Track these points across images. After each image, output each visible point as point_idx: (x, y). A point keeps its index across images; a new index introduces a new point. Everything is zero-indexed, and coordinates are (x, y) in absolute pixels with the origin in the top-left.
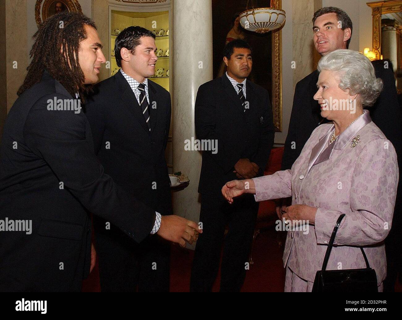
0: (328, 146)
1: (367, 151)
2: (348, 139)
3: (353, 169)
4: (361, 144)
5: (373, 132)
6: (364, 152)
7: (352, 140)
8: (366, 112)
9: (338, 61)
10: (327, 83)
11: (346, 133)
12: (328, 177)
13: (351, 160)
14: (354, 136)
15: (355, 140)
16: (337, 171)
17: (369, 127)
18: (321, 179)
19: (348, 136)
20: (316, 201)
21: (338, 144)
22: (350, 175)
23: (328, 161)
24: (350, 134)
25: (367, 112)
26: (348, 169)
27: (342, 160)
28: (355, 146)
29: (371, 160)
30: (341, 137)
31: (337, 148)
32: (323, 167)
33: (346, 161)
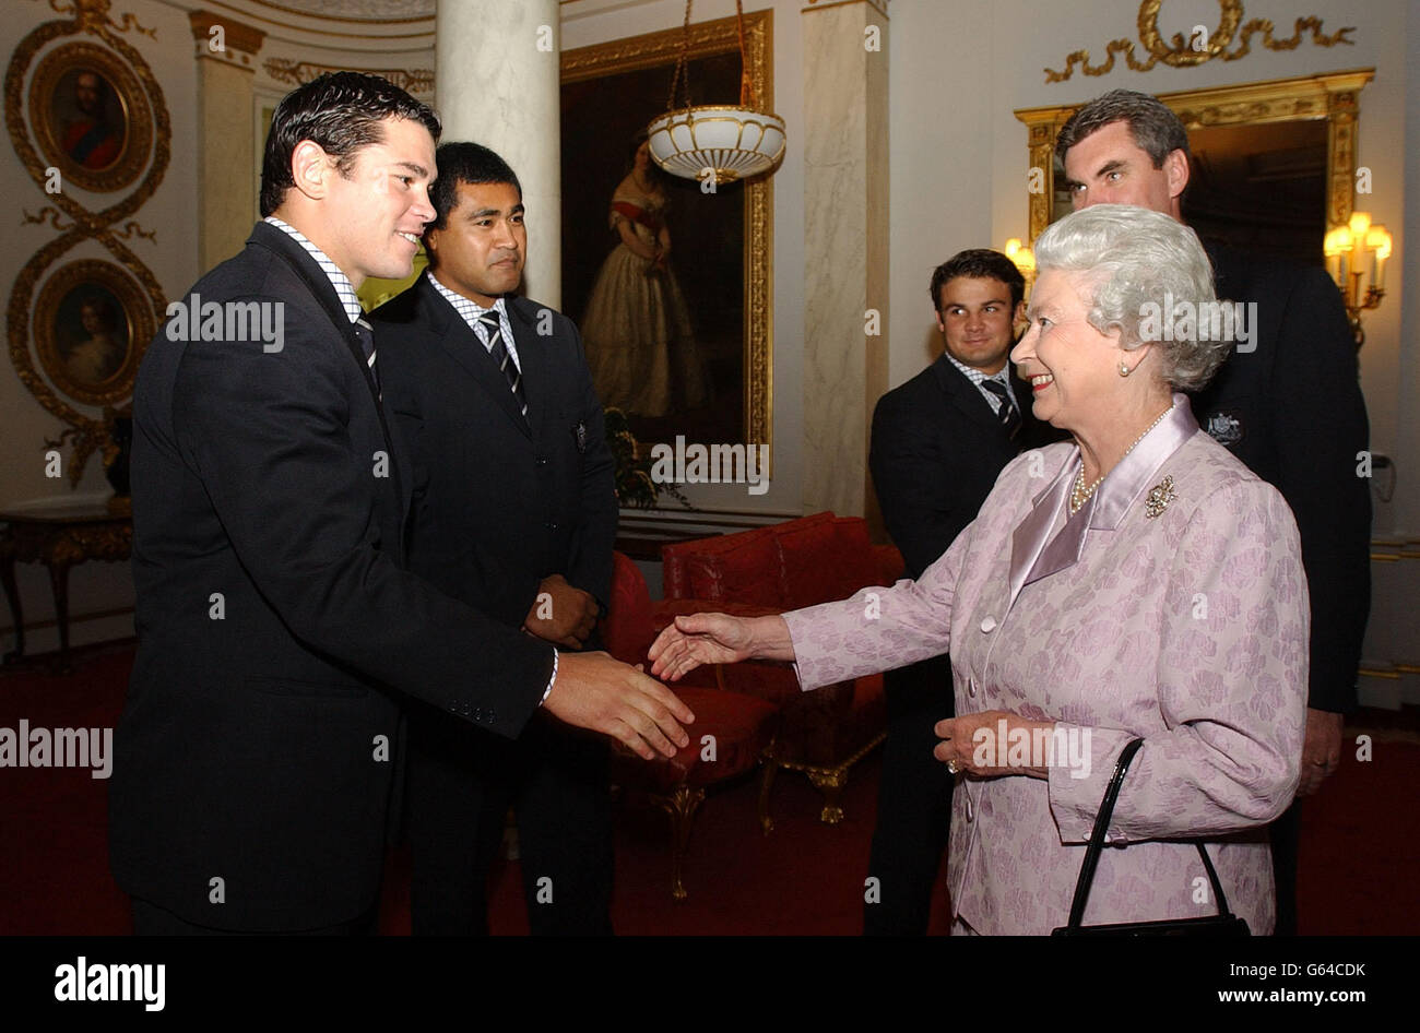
0: (1066, 522)
1: (1204, 525)
2: (1133, 490)
3: (1161, 590)
4: (1182, 504)
5: (1213, 461)
6: (1195, 530)
7: (1146, 495)
8: (1179, 401)
9: (1092, 238)
10: (1053, 309)
11: (1124, 473)
12: (1083, 622)
13: (1153, 561)
14: (1149, 481)
15: (1158, 496)
16: (1112, 599)
17: (1198, 447)
18: (1059, 631)
19: (1131, 483)
20: (1048, 703)
21: (1102, 512)
22: (1153, 610)
23: (1073, 570)
24: (1139, 474)
25: (1182, 402)
26: (1145, 590)
27: (1123, 563)
28: (1160, 513)
29: (1221, 555)
30: (1109, 488)
31: (1100, 523)
32: (1059, 588)
33: (1138, 563)
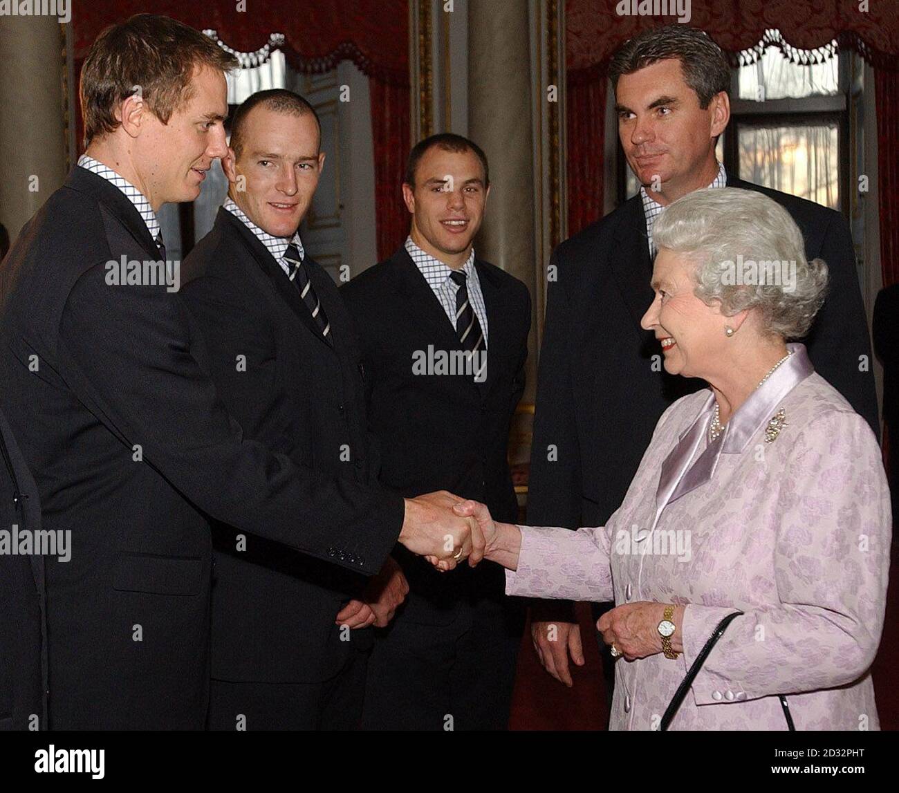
0: (705, 448)
1: (805, 445)
2: (757, 422)
3: (774, 496)
4: (786, 432)
5: (818, 397)
6: (799, 449)
7: (766, 425)
8: (797, 349)
11: (751, 408)
12: (715, 526)
13: (768, 476)
14: (771, 413)
15: (774, 427)
16: (738, 507)
17: (808, 387)
18: (697, 534)
19: (755, 416)
21: (732, 440)
22: (769, 512)
23: (707, 487)
24: (762, 410)
25: (800, 350)
26: (761, 499)
27: (746, 478)
28: (775, 438)
29: (816, 468)
30: (738, 420)
31: (730, 448)
33: (758, 478)
